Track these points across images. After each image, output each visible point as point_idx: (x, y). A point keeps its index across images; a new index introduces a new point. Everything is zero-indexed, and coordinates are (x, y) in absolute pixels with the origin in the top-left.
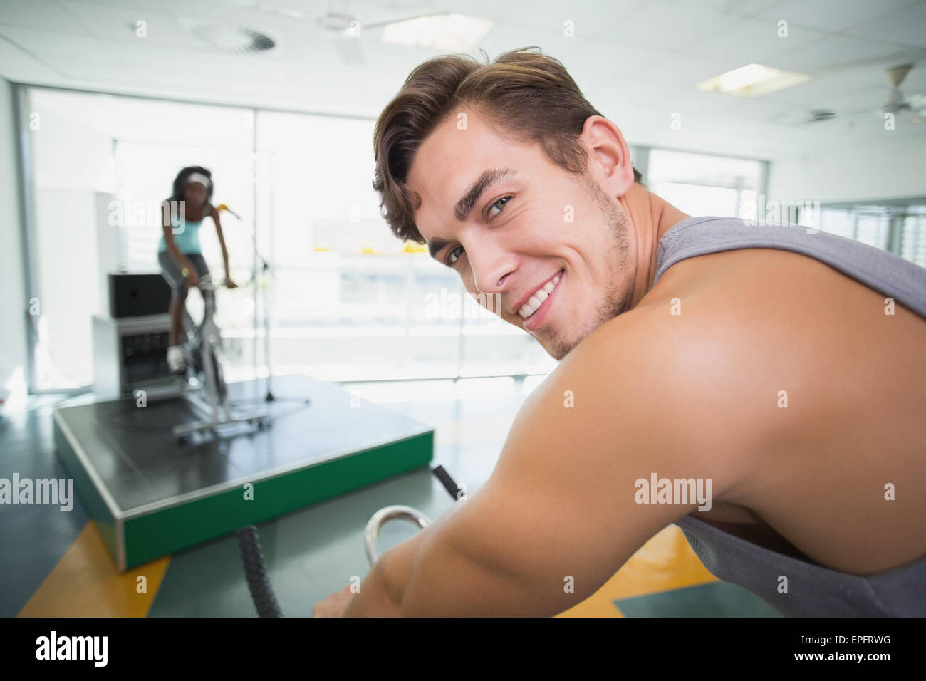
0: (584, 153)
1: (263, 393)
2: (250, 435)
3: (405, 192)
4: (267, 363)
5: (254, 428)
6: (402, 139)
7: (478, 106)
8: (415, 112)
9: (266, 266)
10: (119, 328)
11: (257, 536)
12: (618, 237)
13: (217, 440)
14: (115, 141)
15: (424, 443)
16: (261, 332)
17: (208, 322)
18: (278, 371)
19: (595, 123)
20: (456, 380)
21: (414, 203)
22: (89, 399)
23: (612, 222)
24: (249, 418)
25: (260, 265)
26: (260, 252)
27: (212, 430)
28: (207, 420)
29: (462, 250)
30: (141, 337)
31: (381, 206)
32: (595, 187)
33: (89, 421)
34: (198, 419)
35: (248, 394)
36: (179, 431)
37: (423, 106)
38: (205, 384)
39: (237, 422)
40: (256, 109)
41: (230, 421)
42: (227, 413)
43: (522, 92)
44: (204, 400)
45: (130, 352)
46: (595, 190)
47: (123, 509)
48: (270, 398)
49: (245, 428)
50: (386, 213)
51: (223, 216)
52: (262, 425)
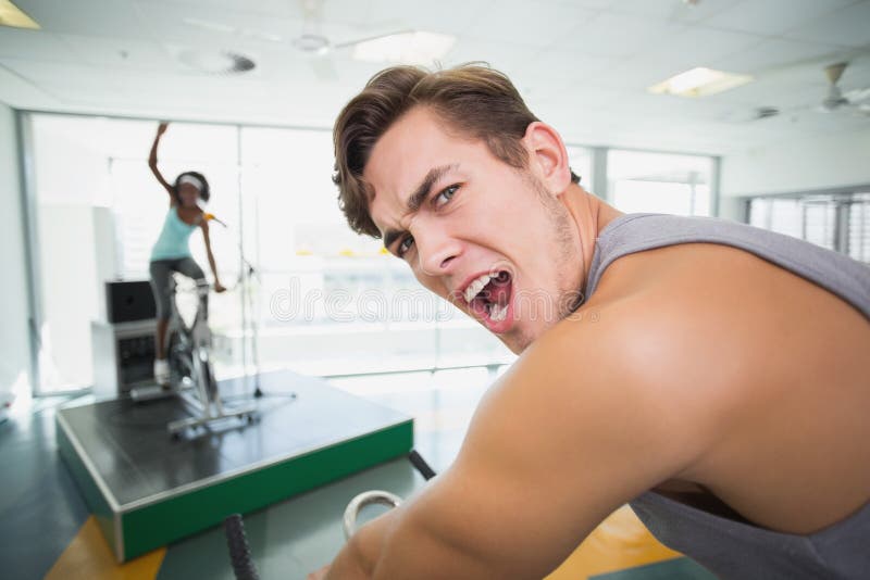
0: (525, 152)
1: (252, 390)
2: (240, 430)
3: (360, 183)
4: (255, 362)
5: (244, 422)
6: (360, 135)
7: (430, 108)
8: (372, 111)
9: (251, 270)
10: (116, 332)
11: (242, 523)
12: (560, 230)
13: (210, 434)
14: (111, 160)
15: (405, 431)
16: (249, 333)
17: (200, 324)
18: (266, 367)
19: (537, 128)
20: (433, 371)
21: (369, 195)
22: (89, 400)
23: (553, 217)
24: (239, 412)
25: (246, 269)
26: (246, 257)
27: (204, 425)
28: (200, 416)
29: (413, 240)
30: (137, 340)
31: (339, 198)
32: (537, 183)
33: (90, 421)
34: (191, 415)
35: (238, 391)
36: (173, 427)
37: (380, 106)
38: (197, 383)
39: (227, 417)
40: (240, 126)
41: (221, 417)
42: (219, 410)
43: (470, 97)
44: (196, 397)
45: (126, 354)
46: (537, 186)
47: (121, 503)
48: (258, 394)
49: (235, 422)
50: (343, 205)
51: (212, 224)
52: (252, 420)
